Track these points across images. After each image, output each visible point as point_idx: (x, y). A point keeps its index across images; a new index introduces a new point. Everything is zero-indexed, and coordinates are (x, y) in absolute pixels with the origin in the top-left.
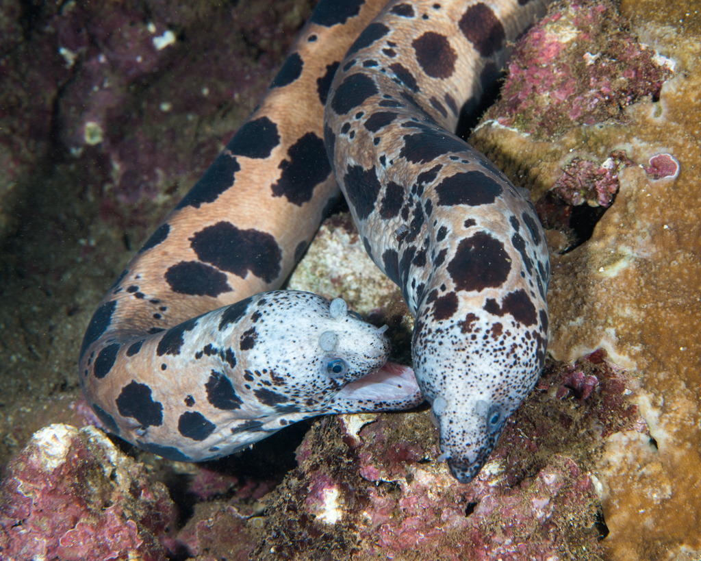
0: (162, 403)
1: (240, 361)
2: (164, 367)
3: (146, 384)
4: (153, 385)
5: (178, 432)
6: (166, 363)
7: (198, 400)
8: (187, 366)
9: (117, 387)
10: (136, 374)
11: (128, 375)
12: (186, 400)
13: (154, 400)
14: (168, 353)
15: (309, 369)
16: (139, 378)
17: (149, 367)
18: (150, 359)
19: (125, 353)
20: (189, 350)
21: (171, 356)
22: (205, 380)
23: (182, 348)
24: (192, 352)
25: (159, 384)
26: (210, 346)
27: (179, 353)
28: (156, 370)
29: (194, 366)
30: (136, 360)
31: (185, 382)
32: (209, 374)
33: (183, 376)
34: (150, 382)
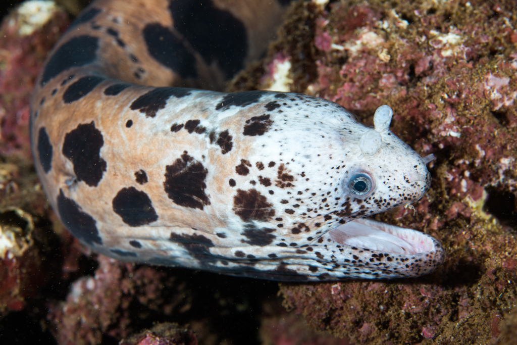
0: (108, 164)
1: (239, 147)
2: (129, 124)
3: (103, 133)
4: (108, 138)
5: (111, 205)
6: (134, 121)
7: (153, 180)
8: (156, 134)
9: (76, 120)
10: (100, 116)
11: (92, 114)
12: (137, 174)
13: (101, 155)
14: (142, 111)
15: (330, 174)
16: (100, 122)
17: (115, 115)
18: (121, 107)
19: (104, 90)
20: (167, 117)
21: (143, 115)
22: (170, 160)
23: (160, 112)
24: (169, 121)
25: (116, 141)
26: (197, 122)
27: (153, 116)
28: (120, 123)
29: (164, 138)
30: (109, 101)
31: (145, 153)
32: (179, 155)
33: (146, 144)
34: (108, 133)
